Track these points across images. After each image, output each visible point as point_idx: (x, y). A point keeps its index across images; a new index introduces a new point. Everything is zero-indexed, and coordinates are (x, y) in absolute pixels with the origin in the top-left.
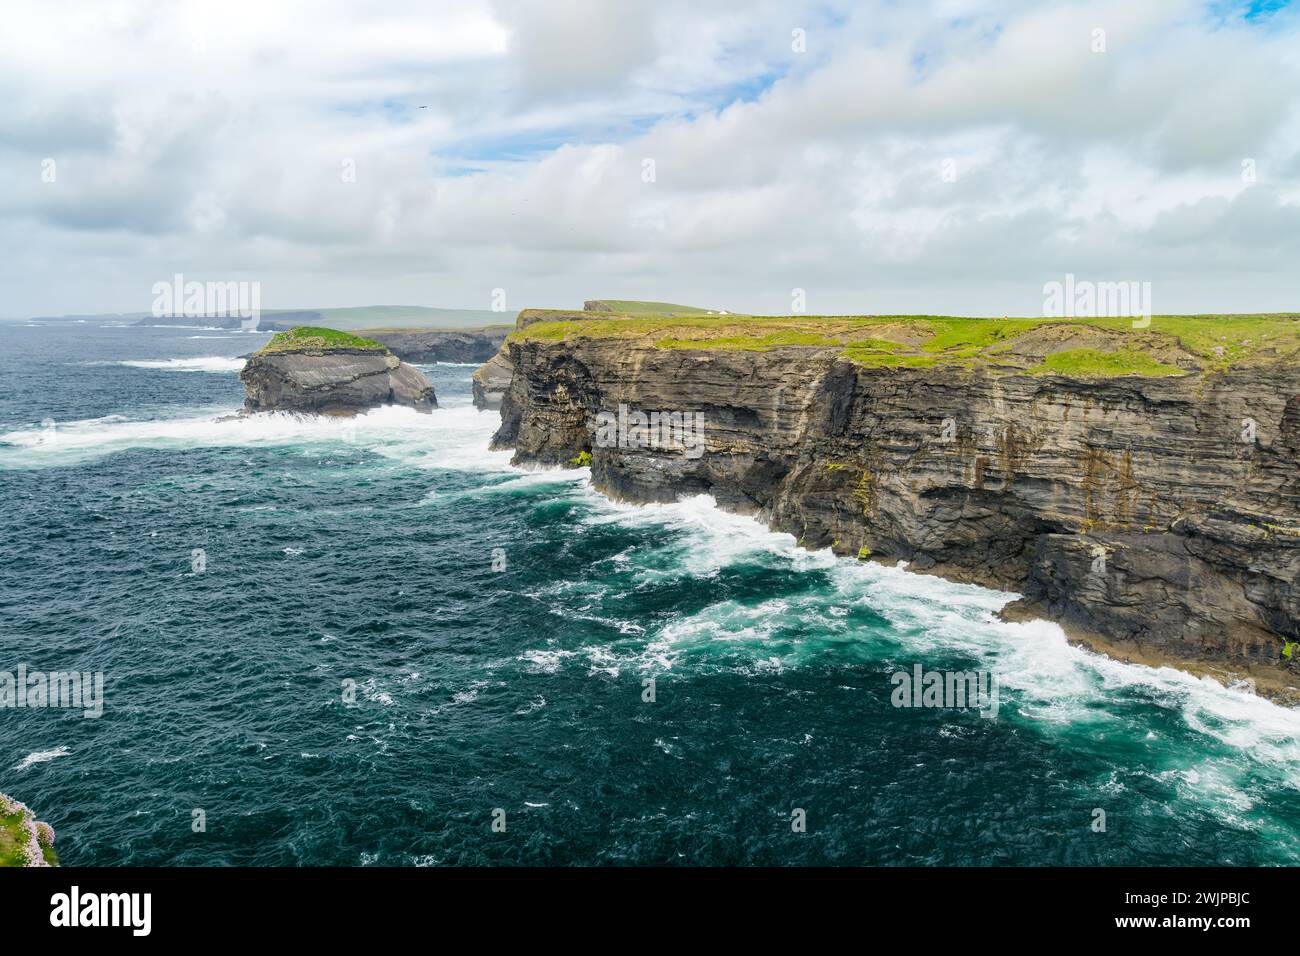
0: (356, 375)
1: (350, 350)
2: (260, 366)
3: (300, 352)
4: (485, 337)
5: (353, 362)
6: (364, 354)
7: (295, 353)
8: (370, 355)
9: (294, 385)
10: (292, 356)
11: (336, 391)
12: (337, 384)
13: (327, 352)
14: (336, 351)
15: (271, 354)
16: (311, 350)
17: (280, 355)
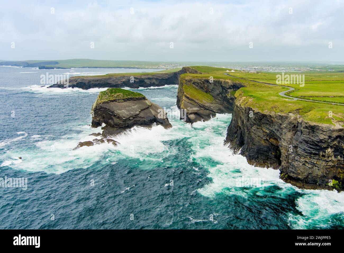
0: (140, 110)
1: (133, 98)
2: (101, 108)
3: (115, 101)
4: (142, 79)
5: (136, 104)
6: (138, 100)
7: (112, 101)
8: (140, 100)
9: (119, 118)
10: (112, 103)
11: (136, 119)
12: (135, 115)
13: (125, 100)
14: (128, 100)
15: (104, 103)
16: (119, 100)
17: (107, 103)
